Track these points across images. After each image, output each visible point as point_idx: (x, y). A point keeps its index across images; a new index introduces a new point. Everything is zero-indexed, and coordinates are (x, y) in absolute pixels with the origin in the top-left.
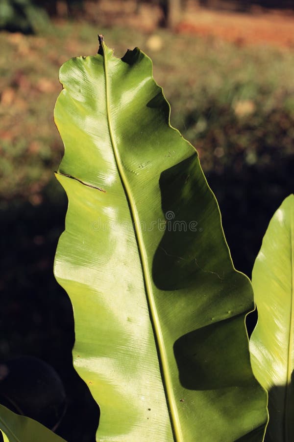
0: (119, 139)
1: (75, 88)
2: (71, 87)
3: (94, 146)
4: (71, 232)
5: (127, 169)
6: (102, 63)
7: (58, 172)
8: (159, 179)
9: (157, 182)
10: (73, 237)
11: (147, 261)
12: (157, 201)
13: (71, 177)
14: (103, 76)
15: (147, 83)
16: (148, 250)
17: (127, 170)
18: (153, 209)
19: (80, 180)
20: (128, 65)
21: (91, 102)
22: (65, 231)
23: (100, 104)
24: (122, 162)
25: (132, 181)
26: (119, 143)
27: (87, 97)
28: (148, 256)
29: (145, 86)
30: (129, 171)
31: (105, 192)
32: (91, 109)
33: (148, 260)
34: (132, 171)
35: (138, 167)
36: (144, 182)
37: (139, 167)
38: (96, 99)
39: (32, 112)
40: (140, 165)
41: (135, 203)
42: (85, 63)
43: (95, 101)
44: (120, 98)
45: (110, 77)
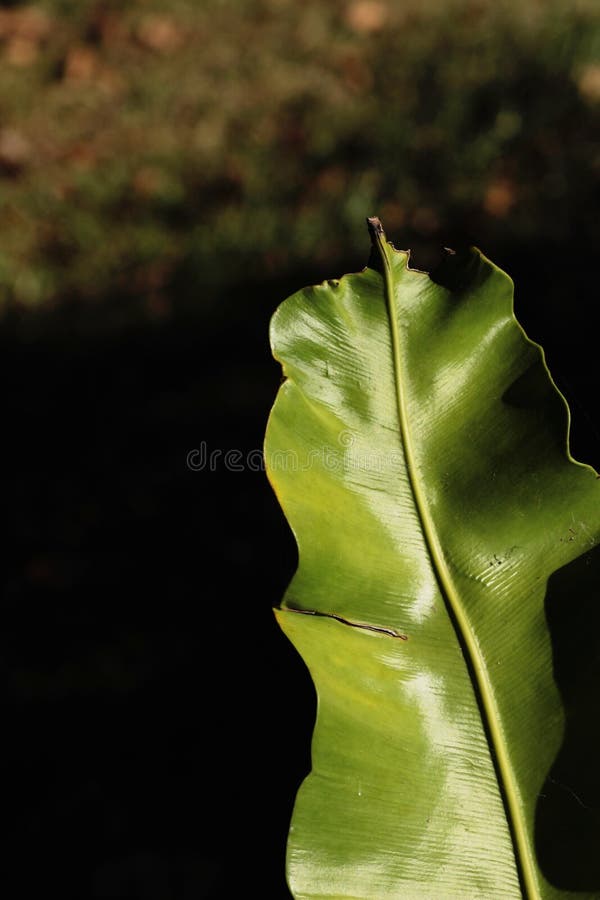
0: (435, 493)
1: (314, 366)
2: (302, 367)
3: (373, 520)
4: (327, 774)
5: (458, 572)
6: (381, 293)
7: (283, 606)
8: (543, 595)
9: (541, 603)
10: (332, 785)
11: (522, 811)
12: (541, 659)
13: (318, 614)
14: (384, 330)
15: (499, 334)
16: (523, 782)
17: (459, 576)
18: (533, 678)
19: (341, 616)
20: (449, 292)
21: (357, 400)
22: (311, 774)
23: (381, 403)
24: (446, 554)
25: (474, 603)
26: (434, 501)
27: (345, 388)
28: (525, 799)
29: (495, 341)
30: (466, 577)
31: (405, 639)
32: (358, 420)
33: (526, 809)
34: (474, 577)
35: (488, 563)
36: (507, 604)
37: (491, 564)
38: (369, 392)
39: (136, 97)
40: (493, 560)
41: (485, 666)
42: (335, 297)
43: (368, 397)
44: (431, 383)
45: (403, 326)
